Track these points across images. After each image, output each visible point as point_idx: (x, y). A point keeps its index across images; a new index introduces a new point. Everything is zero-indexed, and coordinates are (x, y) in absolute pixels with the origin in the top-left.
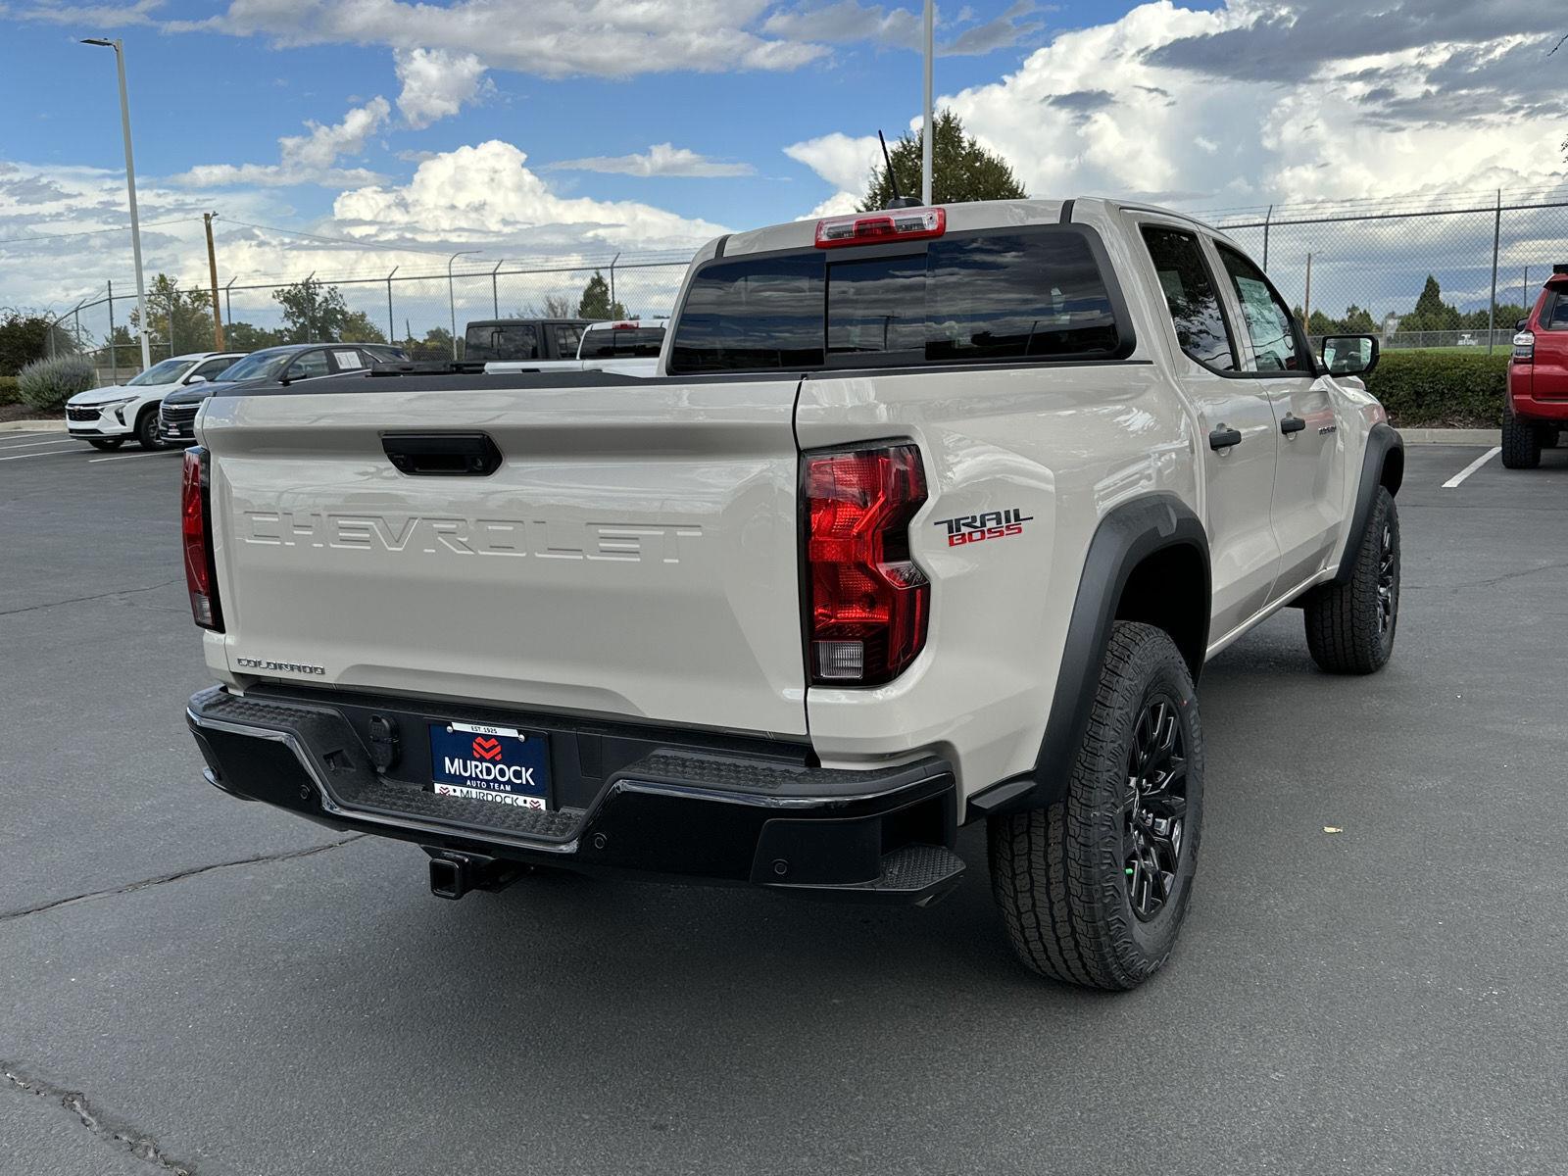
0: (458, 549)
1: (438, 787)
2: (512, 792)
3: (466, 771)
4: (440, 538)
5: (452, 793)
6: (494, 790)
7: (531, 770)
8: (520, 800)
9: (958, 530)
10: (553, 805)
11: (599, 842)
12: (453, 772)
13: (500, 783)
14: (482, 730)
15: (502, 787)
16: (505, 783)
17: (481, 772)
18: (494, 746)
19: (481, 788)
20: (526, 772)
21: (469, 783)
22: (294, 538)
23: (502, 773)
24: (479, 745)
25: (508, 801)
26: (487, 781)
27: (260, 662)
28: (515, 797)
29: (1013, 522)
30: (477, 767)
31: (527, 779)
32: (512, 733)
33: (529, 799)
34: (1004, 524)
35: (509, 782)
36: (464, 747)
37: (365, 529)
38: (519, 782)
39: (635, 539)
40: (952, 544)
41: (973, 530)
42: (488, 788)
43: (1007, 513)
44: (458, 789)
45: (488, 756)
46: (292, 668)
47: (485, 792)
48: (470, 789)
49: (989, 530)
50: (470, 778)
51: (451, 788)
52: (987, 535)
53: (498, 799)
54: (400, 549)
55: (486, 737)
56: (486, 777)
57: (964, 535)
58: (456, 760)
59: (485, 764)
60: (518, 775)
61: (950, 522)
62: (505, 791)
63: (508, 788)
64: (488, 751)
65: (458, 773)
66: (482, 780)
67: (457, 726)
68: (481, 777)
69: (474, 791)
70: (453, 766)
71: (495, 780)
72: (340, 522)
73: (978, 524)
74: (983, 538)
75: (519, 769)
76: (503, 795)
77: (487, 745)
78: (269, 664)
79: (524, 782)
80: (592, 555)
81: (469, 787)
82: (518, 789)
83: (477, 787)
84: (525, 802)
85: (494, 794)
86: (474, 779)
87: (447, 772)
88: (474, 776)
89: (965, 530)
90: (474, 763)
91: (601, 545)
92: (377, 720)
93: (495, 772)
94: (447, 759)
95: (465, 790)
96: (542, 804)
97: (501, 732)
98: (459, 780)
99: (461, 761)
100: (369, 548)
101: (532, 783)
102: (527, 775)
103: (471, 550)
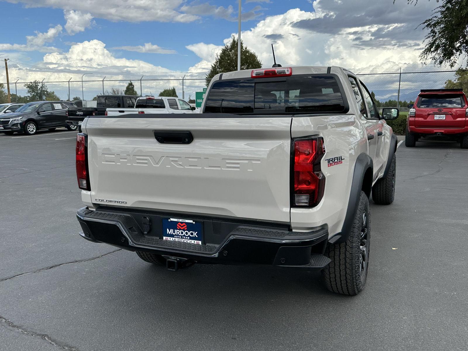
0: (178, 166)
1: (164, 238)
2: (190, 239)
3: (174, 233)
4: (172, 163)
5: (169, 240)
6: (184, 238)
7: (196, 232)
8: (193, 242)
9: (330, 162)
10: (204, 243)
11: (225, 254)
12: (170, 233)
13: (186, 236)
14: (181, 220)
15: (186, 238)
16: (187, 237)
18: (184, 225)
19: (179, 238)
20: (195, 233)
21: (175, 236)
22: (120, 162)
23: (187, 233)
24: (179, 225)
25: (189, 242)
26: (181, 236)
27: (103, 200)
28: (191, 240)
29: (340, 160)
30: (178, 232)
31: (195, 235)
32: (191, 221)
33: (196, 241)
34: (339, 161)
35: (189, 236)
36: (174, 226)
37: (146, 160)
38: (192, 236)
39: (238, 163)
40: (329, 166)
41: (333, 162)
42: (182, 238)
43: (339, 157)
44: (171, 238)
45: (182, 228)
46: (115, 202)
47: (181, 239)
48: (175, 238)
49: (336, 162)
50: (176, 235)
51: (169, 238)
52: (335, 164)
53: (185, 241)
54: (158, 166)
55: (182, 223)
56: (181, 235)
57: (331, 163)
58: (171, 230)
59: (181, 231)
60: (192, 234)
61: (328, 160)
62: (187, 239)
63: (189, 238)
64: (182, 227)
65: (171, 234)
67: (172, 219)
68: (179, 234)
69: (177, 239)
70: (170, 231)
71: (184, 235)
72: (137, 157)
73: (333, 160)
74: (334, 165)
75: (192, 232)
76: (187, 240)
77: (182, 225)
78: (107, 201)
79: (194, 236)
80: (223, 168)
81: (175, 237)
82: (191, 238)
83: (178, 238)
84: (194, 242)
85: (184, 240)
86: (177, 235)
87: (168, 233)
88: (177, 234)
89: (331, 162)
90: (177, 230)
91: (227, 165)
92: (145, 218)
93: (184, 233)
94: (168, 230)
95: (174, 239)
96: (200, 243)
97: (187, 221)
98: (172, 236)
99: (173, 230)
100: (147, 165)
101: (197, 236)
102: (195, 234)
103: (183, 166)
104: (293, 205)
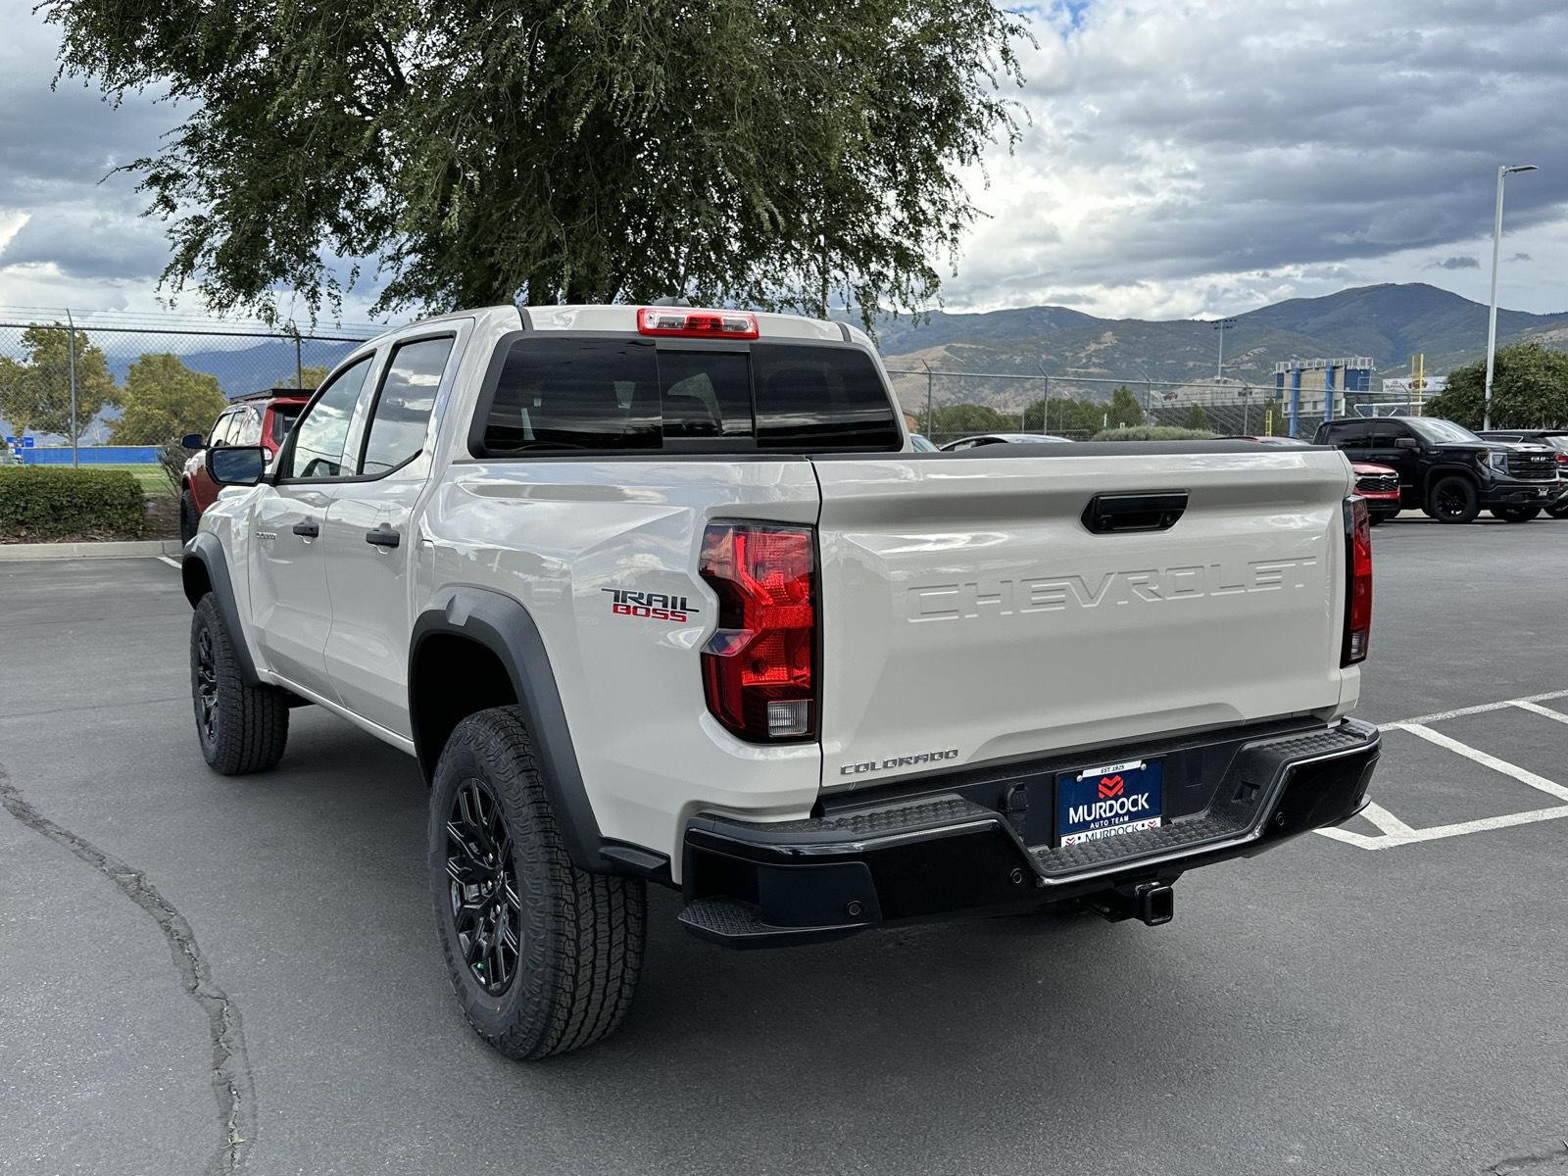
0: (1148, 598)
1: (1063, 841)
2: (1130, 820)
3: (1089, 815)
4: (1134, 590)
5: (1077, 842)
6: (1115, 825)
7: (1146, 795)
8: (1139, 825)
10: (1165, 822)
12: (1076, 821)
14: (1111, 769)
15: (1121, 820)
16: (1123, 815)
17: (1105, 811)
18: (1118, 783)
19: (1104, 827)
20: (1142, 798)
21: (1092, 826)
22: (979, 609)
23: (1122, 806)
24: (1105, 785)
25: (1130, 830)
26: (1109, 818)
27: (873, 764)
28: (1135, 824)
30: (1101, 807)
31: (1142, 805)
32: (1137, 765)
33: (1146, 822)
35: (1129, 812)
36: (1090, 792)
38: (1136, 809)
42: (1110, 824)
44: (1083, 835)
45: (1111, 794)
46: (917, 759)
47: (1108, 829)
48: (1094, 832)
50: (1095, 820)
51: (1076, 836)
53: (1121, 832)
55: (1111, 776)
56: (1109, 815)
58: (1081, 807)
59: (1108, 803)
62: (1125, 822)
63: (1126, 818)
64: (1111, 789)
66: (1104, 819)
67: (1088, 773)
68: (1104, 816)
69: (1098, 832)
70: (1075, 816)
71: (1117, 814)
75: (1135, 797)
76: (1124, 826)
77: (1111, 784)
78: (885, 763)
79: (1140, 808)
80: (1251, 588)
81: (1093, 829)
82: (1134, 817)
83: (1100, 827)
84: (1143, 825)
85: (1116, 828)
86: (1099, 820)
87: (1071, 822)
88: (1098, 817)
90: (1098, 805)
91: (1258, 579)
93: (1117, 807)
94: (1071, 810)
95: (1090, 834)
96: (1158, 821)
97: (1129, 766)
98: (1084, 826)
99: (1086, 807)
100: (1063, 608)
101: (1147, 807)
102: (1142, 801)
103: (1160, 597)
104: (1346, 662)
